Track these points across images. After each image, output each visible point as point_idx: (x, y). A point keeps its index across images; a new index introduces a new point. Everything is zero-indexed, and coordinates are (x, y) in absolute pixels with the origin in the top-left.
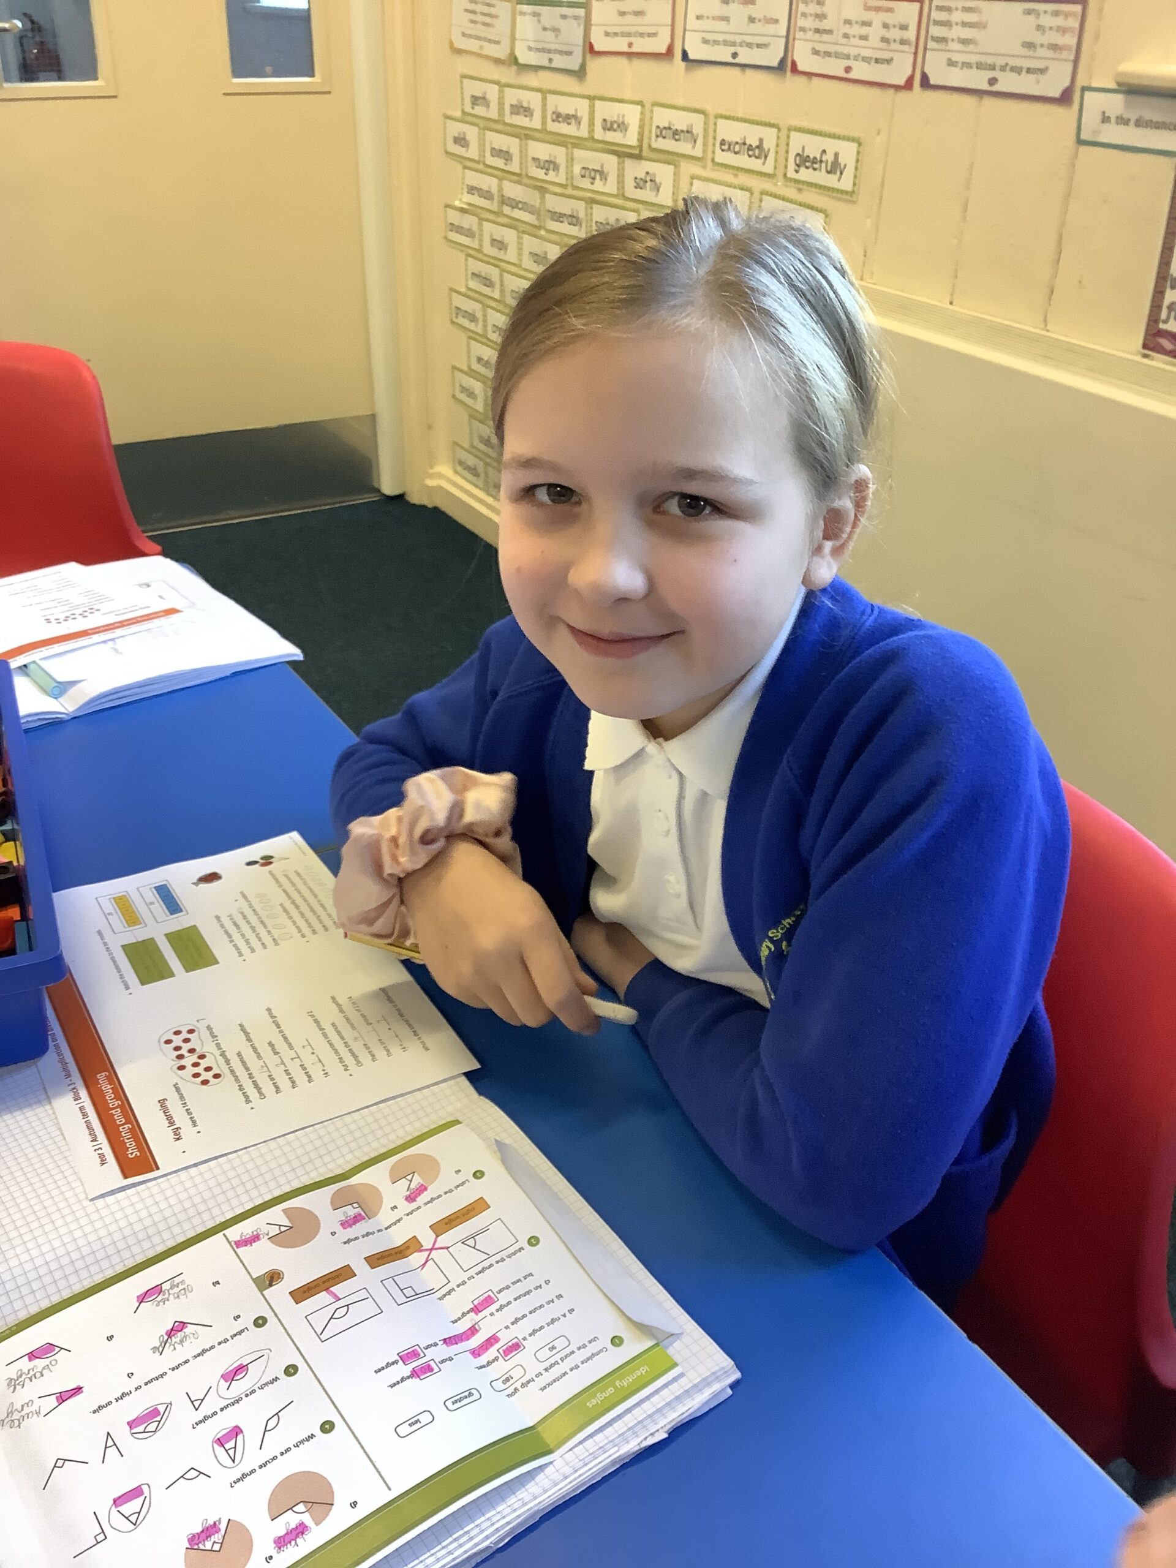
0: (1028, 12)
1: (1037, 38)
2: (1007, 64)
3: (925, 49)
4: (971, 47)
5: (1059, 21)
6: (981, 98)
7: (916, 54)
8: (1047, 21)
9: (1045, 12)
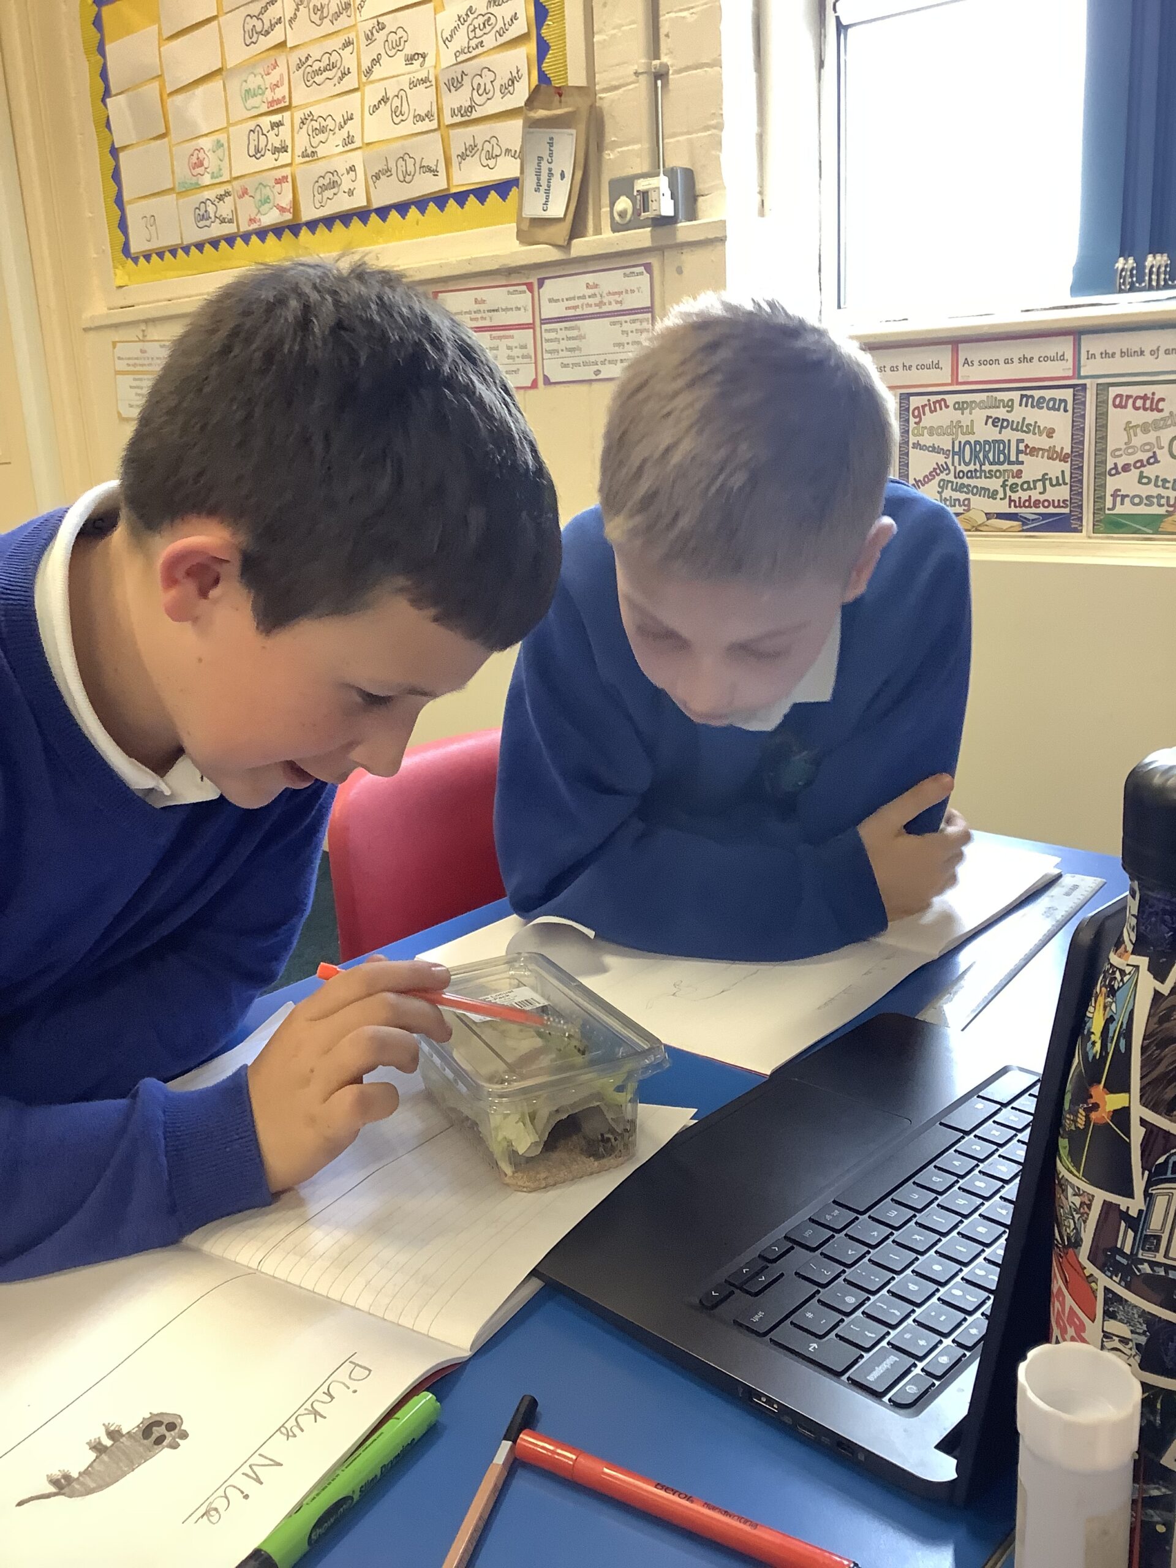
0: (613, 324)
1: (624, 339)
2: (605, 360)
3: (543, 359)
4: (577, 353)
5: (637, 325)
6: (591, 384)
7: (536, 363)
8: (627, 327)
9: (626, 322)
